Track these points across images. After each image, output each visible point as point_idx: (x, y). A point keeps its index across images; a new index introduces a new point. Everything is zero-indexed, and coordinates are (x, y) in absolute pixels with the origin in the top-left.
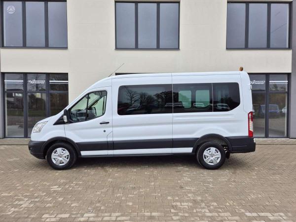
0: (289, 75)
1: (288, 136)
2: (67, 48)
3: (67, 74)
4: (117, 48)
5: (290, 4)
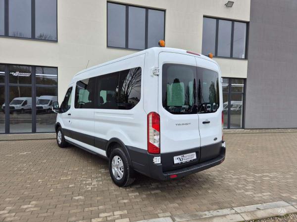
0: (245, 79)
1: (243, 128)
2: (56, 41)
3: (57, 68)
4: (108, 46)
5: (248, 24)
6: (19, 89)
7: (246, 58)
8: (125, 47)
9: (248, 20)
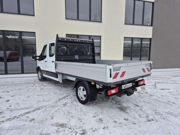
2: (34, 15)
3: (35, 33)
4: (66, 19)
5: (153, 3)
7: (152, 25)
9: (153, 1)
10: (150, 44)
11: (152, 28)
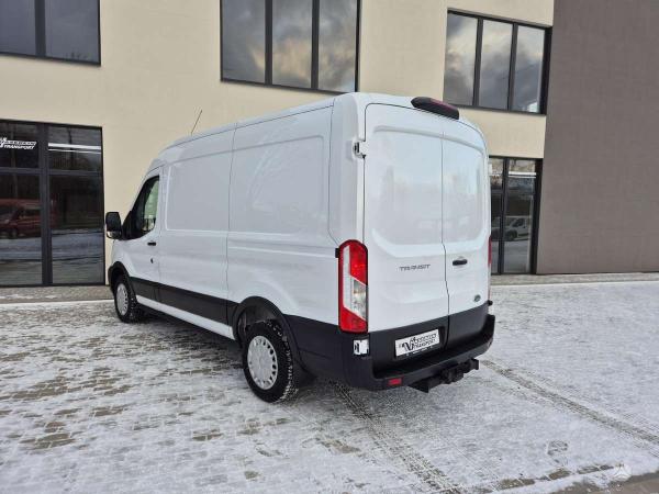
0: (539, 162)
1: (532, 272)
2: (98, 64)
3: (100, 129)
4: (224, 79)
5: (548, 31)
6: (15, 179)
7: (543, 111)
8: (263, 81)
9: (549, 22)
10: (538, 180)
11: (542, 120)
